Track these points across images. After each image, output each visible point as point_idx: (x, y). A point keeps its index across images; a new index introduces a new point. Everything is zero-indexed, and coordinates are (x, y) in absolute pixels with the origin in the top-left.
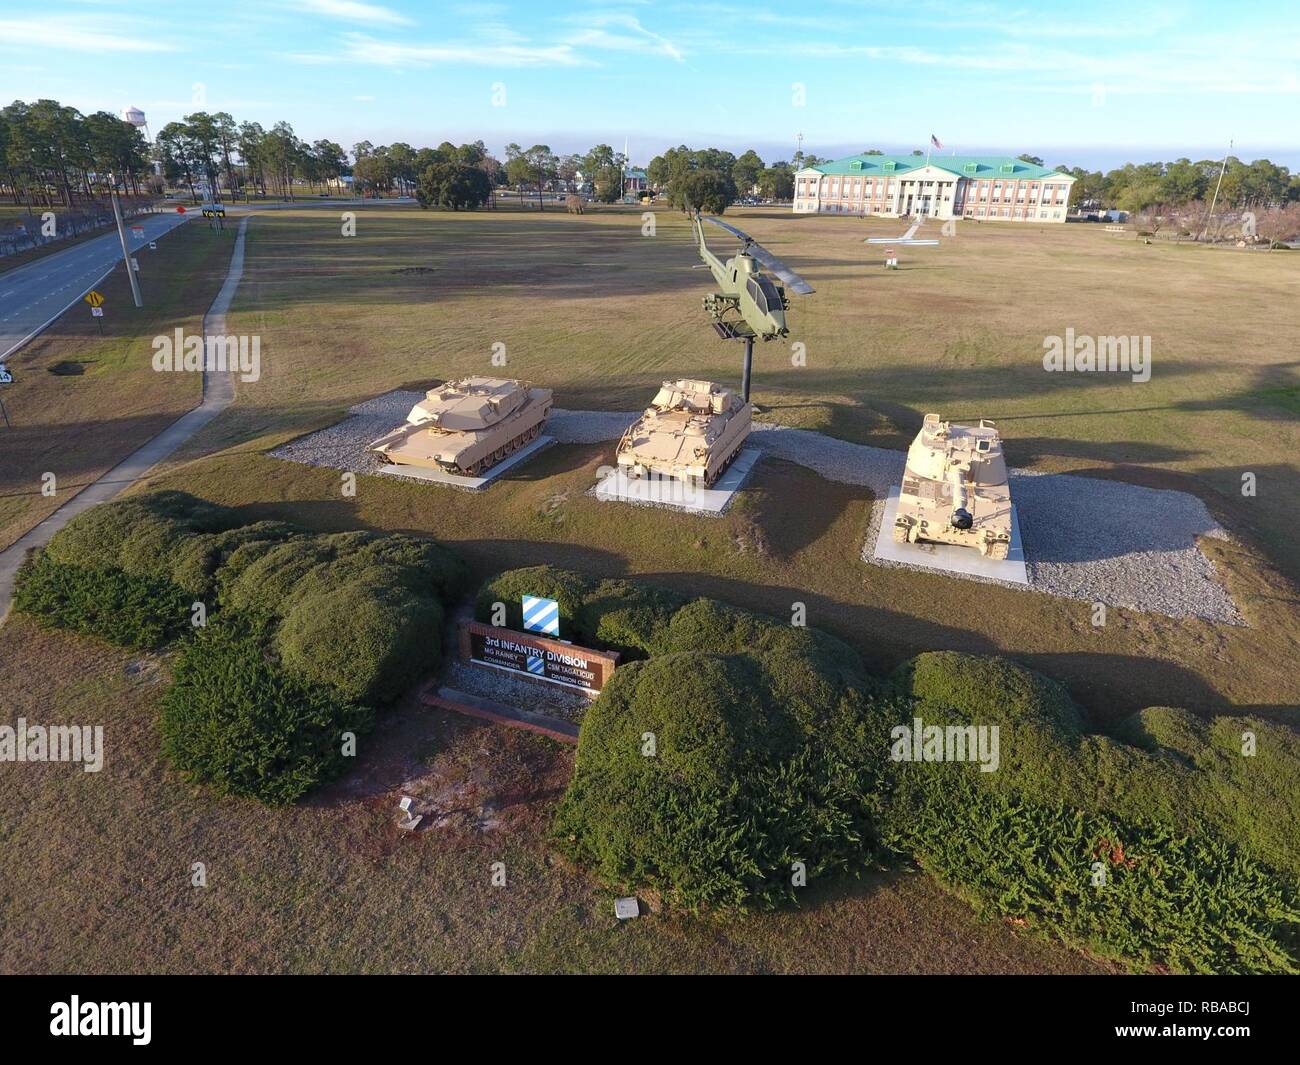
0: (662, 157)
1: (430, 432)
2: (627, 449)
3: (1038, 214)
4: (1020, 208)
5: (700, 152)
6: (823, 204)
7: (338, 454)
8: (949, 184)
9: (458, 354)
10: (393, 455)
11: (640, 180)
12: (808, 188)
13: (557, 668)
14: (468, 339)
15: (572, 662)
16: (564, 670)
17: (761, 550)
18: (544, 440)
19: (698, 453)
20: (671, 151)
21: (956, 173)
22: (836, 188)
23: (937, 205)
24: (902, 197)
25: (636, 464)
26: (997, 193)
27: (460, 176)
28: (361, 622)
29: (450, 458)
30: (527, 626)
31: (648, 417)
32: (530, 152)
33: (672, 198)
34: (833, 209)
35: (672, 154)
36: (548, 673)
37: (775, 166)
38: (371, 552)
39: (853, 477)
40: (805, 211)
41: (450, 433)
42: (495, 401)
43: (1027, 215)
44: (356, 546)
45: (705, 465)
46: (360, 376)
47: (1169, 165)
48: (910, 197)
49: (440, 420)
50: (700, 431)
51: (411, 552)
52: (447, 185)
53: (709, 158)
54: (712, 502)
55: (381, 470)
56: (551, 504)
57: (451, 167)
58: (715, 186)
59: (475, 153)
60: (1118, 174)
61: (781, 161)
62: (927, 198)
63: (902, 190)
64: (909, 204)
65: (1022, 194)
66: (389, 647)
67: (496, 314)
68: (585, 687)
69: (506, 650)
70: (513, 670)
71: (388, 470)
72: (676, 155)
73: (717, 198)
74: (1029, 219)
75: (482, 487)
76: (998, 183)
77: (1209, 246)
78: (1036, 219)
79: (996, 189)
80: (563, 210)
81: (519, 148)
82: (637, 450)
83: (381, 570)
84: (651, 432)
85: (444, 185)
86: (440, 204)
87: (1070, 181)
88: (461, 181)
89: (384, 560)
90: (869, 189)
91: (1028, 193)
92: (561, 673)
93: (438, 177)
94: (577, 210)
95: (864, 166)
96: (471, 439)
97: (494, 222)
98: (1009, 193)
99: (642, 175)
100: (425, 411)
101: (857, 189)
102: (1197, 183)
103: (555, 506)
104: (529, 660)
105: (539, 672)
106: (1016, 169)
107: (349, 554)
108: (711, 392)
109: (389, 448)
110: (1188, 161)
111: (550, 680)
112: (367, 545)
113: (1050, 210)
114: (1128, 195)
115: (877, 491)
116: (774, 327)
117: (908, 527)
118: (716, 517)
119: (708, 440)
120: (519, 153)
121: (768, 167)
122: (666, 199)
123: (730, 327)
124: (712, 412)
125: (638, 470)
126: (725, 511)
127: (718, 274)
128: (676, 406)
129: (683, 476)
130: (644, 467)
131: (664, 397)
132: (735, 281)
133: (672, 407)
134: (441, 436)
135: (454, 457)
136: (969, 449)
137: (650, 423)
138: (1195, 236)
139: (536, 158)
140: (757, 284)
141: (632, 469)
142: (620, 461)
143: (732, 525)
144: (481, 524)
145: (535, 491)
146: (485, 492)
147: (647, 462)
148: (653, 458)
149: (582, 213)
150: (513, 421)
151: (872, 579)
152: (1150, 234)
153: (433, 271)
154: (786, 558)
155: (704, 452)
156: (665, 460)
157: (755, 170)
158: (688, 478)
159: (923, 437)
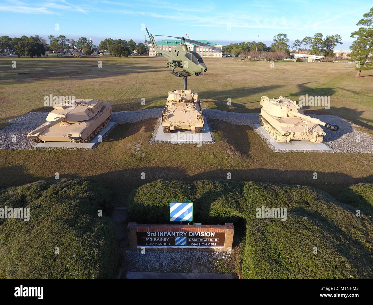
0: (104, 41)
1: (61, 124)
2: (165, 120)
3: (215, 55)
4: (210, 54)
5: (115, 40)
8: (192, 47)
10: (42, 138)
12: (152, 49)
13: (195, 240)
15: (206, 235)
16: (200, 240)
17: (238, 154)
18: (112, 124)
19: (199, 117)
20: (106, 40)
21: (193, 44)
25: (171, 125)
26: (204, 50)
27: (32, 45)
28: (69, 253)
29: (77, 135)
30: (172, 220)
31: (168, 106)
32: (58, 38)
33: (111, 53)
36: (189, 244)
37: (139, 44)
38: (52, 194)
39: (240, 123)
40: (152, 56)
41: (71, 124)
42: (91, 107)
44: (39, 192)
45: (203, 122)
47: (240, 44)
49: (66, 118)
50: (194, 109)
51: (79, 188)
52: (28, 49)
53: (119, 42)
54: (207, 137)
55: (35, 147)
56: (136, 149)
57: (28, 43)
58: (125, 49)
59: (36, 39)
60: (229, 46)
61: (141, 42)
66: (98, 267)
67: (62, 85)
68: (213, 246)
69: (162, 237)
70: (166, 247)
71: (40, 145)
72: (108, 41)
73: (126, 52)
74: (213, 57)
75: (94, 147)
77: (259, 61)
78: (215, 57)
79: (204, 49)
80: (74, 57)
81: (54, 37)
82: (170, 119)
83: (65, 206)
84: (173, 111)
85: (26, 49)
86: (26, 55)
87: (222, 46)
88: (33, 47)
89: (63, 198)
90: (170, 49)
92: (197, 242)
93: (23, 46)
94: (79, 56)
95: (168, 42)
96: (84, 125)
97: (49, 60)
98: (207, 50)
99: (97, 47)
100: (57, 115)
101: (167, 49)
102: (247, 48)
103: (138, 150)
104: (176, 239)
105: (183, 244)
106: (208, 43)
107: (37, 198)
108: (191, 93)
109: (40, 134)
110: (244, 43)
111: (191, 247)
112: (46, 189)
113: (218, 54)
114: (233, 51)
115: (251, 126)
116: (202, 69)
117: (287, 136)
118: (212, 143)
119: (199, 112)
120: (54, 38)
121: (137, 44)
122: (108, 53)
123: (178, 73)
124: (194, 101)
125: (172, 128)
126: (214, 140)
127: (167, 55)
128: (179, 100)
129: (193, 128)
130: (175, 127)
131: (171, 97)
132: (178, 55)
133: (177, 100)
134: (67, 125)
135: (79, 134)
136: (292, 105)
137: (171, 108)
138: (254, 59)
139: (61, 40)
140: (192, 54)
141: (169, 128)
142: (163, 126)
143: (221, 146)
144: (103, 164)
145: (123, 145)
146: (96, 149)
147: (176, 124)
148: (179, 122)
149: (80, 58)
150: (100, 116)
151: (285, 158)
152: (244, 59)
153: (30, 74)
154: (248, 156)
155: (200, 116)
156: (185, 122)
157: (134, 45)
158: (195, 129)
159: (272, 103)
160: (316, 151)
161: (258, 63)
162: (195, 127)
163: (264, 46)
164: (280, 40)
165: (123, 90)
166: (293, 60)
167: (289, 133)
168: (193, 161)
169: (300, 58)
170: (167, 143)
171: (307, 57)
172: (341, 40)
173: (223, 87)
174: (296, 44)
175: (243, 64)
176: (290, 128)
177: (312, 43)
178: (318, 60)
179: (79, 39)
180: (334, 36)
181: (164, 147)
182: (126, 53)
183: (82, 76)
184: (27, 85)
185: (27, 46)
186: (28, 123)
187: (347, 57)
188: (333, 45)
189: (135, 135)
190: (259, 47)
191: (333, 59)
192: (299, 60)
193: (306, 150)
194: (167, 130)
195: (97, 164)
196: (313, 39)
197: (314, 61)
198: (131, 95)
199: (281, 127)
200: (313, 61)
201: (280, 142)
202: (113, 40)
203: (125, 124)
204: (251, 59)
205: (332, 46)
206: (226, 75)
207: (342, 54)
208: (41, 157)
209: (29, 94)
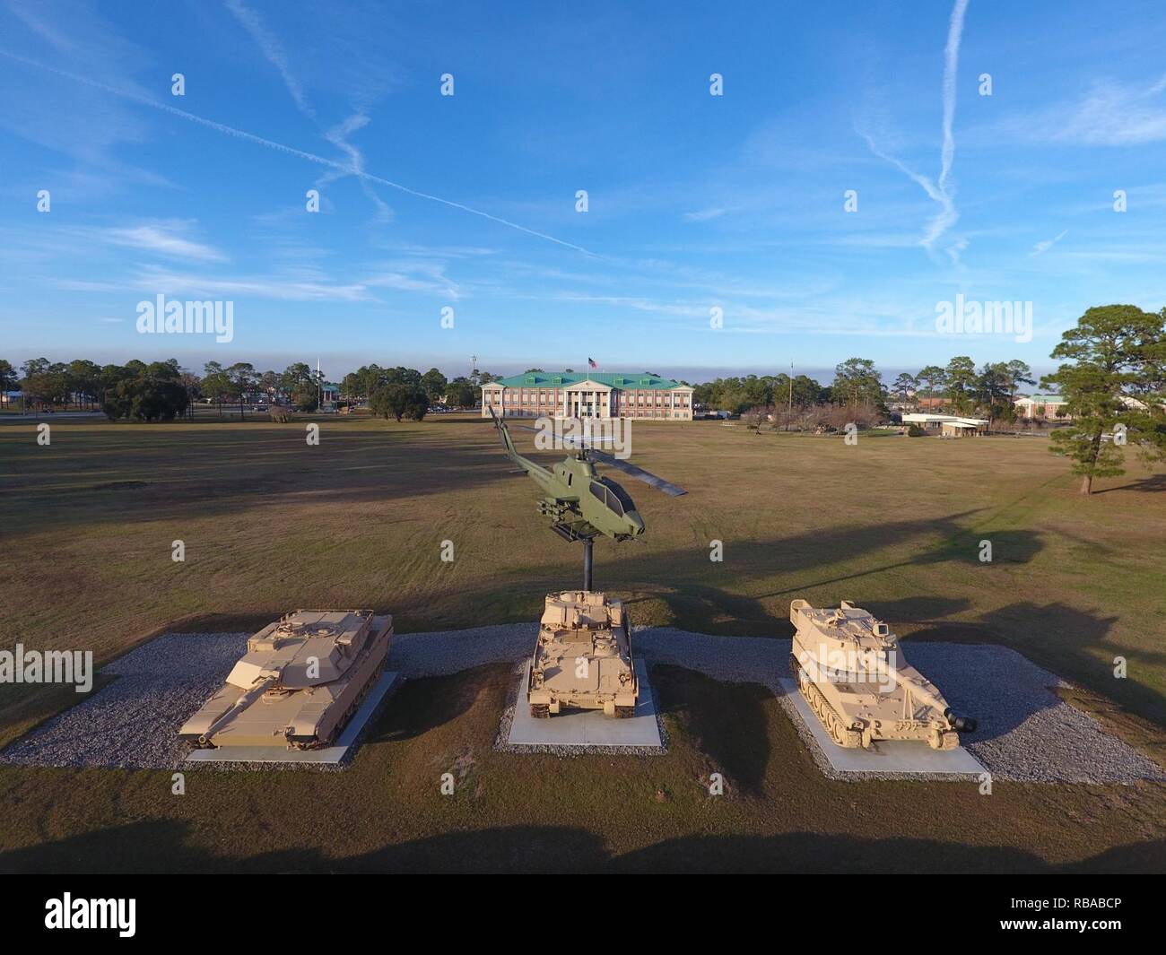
0: (356, 373)
2: (538, 685)
3: (672, 414)
5: (389, 370)
6: (507, 411)
7: (113, 742)
8: (605, 394)
9: (215, 576)
11: (333, 392)
12: (493, 398)
14: (221, 558)
18: (391, 677)
19: (624, 678)
20: (363, 369)
21: (609, 385)
22: (516, 398)
23: (597, 409)
24: (570, 403)
25: (553, 701)
26: (641, 400)
27: (155, 390)
29: (309, 730)
31: (544, 641)
32: (232, 369)
33: (375, 408)
34: (516, 414)
35: (364, 371)
37: (456, 380)
39: (740, 675)
41: (291, 692)
42: (346, 640)
43: (666, 416)
45: (635, 691)
46: (95, 617)
48: (576, 404)
49: (282, 677)
50: (612, 651)
52: (141, 399)
53: (398, 374)
54: (646, 735)
55: (190, 759)
56: (458, 771)
57: (146, 383)
58: (415, 397)
59: (167, 370)
60: (713, 386)
61: (460, 376)
62: (590, 404)
63: (570, 398)
64: (576, 409)
65: (659, 400)
72: (368, 372)
73: (417, 407)
74: (668, 419)
75: (346, 759)
76: (641, 392)
77: (800, 434)
78: (672, 418)
79: (639, 397)
80: (268, 419)
81: (219, 365)
82: (550, 683)
84: (559, 659)
85: (137, 399)
86: (132, 416)
87: (690, 391)
88: (157, 395)
90: (543, 398)
91: (663, 400)
93: (130, 391)
94: (281, 418)
95: (537, 381)
96: (325, 698)
97: (193, 432)
98: (650, 400)
99: (334, 388)
100: (258, 668)
101: (534, 398)
102: (765, 391)
103: (463, 773)
106: (652, 382)
108: (605, 604)
110: (755, 377)
113: (681, 412)
114: (725, 400)
115: (771, 687)
116: (632, 527)
117: (860, 731)
118: (660, 753)
119: (625, 661)
120: (220, 370)
121: (450, 381)
122: (366, 408)
123: (570, 529)
124: (612, 625)
125: (554, 708)
126: (666, 743)
127: (541, 478)
128: (573, 623)
129: (609, 708)
130: (562, 704)
131: (553, 615)
132: (570, 484)
133: (569, 625)
134: (281, 698)
135: (314, 727)
136: (869, 635)
137: (552, 647)
138: (785, 427)
139: (238, 374)
140: (606, 487)
141: (547, 707)
142: (532, 702)
143: (684, 762)
144: (372, 821)
145: (424, 756)
146: (349, 767)
147: (567, 698)
148: (573, 692)
149: (286, 422)
150: (364, 662)
151: (857, 801)
152: (756, 428)
153: (146, 484)
154: (759, 794)
155: (628, 676)
156: (588, 692)
157: (440, 384)
158: (616, 710)
159: (817, 626)
160: (944, 775)
161: (797, 440)
162: (616, 706)
163: (813, 385)
164: (855, 374)
165: (412, 544)
166: (899, 429)
167: (862, 725)
168: (611, 810)
169: (919, 425)
170: (541, 753)
171: (939, 423)
172: (1030, 374)
173: (696, 534)
174: (903, 384)
175: (753, 446)
176: (865, 706)
177: (947, 382)
178: (972, 432)
179: (288, 368)
180: (1006, 365)
181: (532, 764)
182: (419, 410)
183: (294, 494)
184: (140, 527)
185: (141, 391)
186: (162, 676)
187: (1059, 418)
188: (1008, 386)
189: (455, 721)
190: (798, 389)
191: (1018, 424)
192: (916, 431)
193: (917, 774)
194: (539, 711)
195: (354, 817)
196: (948, 372)
197: (960, 435)
198: (435, 566)
199: (842, 703)
200: (956, 434)
201: (845, 745)
202: (381, 370)
203: (424, 678)
204: (776, 426)
205: (1007, 391)
206: (704, 488)
207: (1042, 410)
208: (208, 795)
209: (148, 560)
